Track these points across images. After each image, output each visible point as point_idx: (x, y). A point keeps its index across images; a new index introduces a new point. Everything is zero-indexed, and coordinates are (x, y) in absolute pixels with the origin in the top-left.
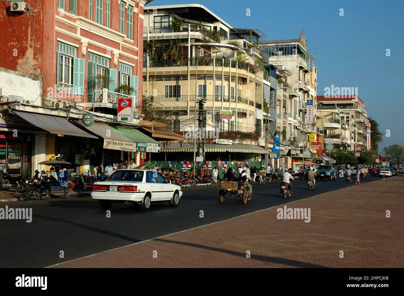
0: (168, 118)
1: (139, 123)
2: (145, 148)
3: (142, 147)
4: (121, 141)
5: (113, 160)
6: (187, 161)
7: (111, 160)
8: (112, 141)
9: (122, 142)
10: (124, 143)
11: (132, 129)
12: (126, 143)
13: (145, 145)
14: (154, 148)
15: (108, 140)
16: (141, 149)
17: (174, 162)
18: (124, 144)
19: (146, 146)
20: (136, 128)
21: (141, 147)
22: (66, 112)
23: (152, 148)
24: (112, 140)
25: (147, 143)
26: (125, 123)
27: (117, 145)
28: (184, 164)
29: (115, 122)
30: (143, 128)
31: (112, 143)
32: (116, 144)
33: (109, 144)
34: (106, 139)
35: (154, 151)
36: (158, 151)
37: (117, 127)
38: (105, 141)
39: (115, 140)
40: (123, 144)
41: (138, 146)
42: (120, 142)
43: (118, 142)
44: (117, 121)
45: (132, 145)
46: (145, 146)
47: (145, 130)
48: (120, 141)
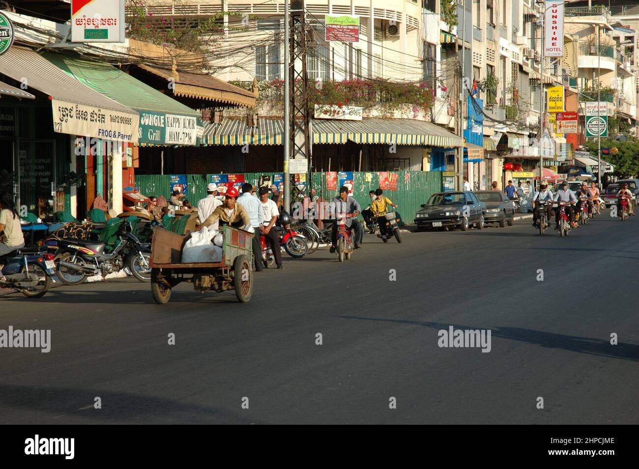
1: (129, 49)
2: (163, 131)
3: (154, 128)
4: (100, 107)
8: (74, 105)
9: (103, 112)
10: (107, 113)
12: (114, 113)
13: (162, 121)
14: (187, 131)
15: (64, 104)
16: (151, 134)
18: (107, 119)
19: (164, 123)
20: (117, 67)
21: (151, 127)
23: (181, 130)
24: (74, 102)
25: (167, 115)
26: (91, 47)
27: (89, 120)
29: (63, 45)
30: (143, 66)
31: (74, 113)
32: (82, 116)
33: (65, 118)
34: (58, 99)
35: (186, 142)
36: (198, 139)
37: (67, 62)
38: (55, 105)
39: (81, 103)
40: (103, 116)
41: (143, 123)
42: (96, 111)
43: (89, 110)
45: (128, 121)
46: (162, 126)
47: (150, 73)
48: (96, 106)
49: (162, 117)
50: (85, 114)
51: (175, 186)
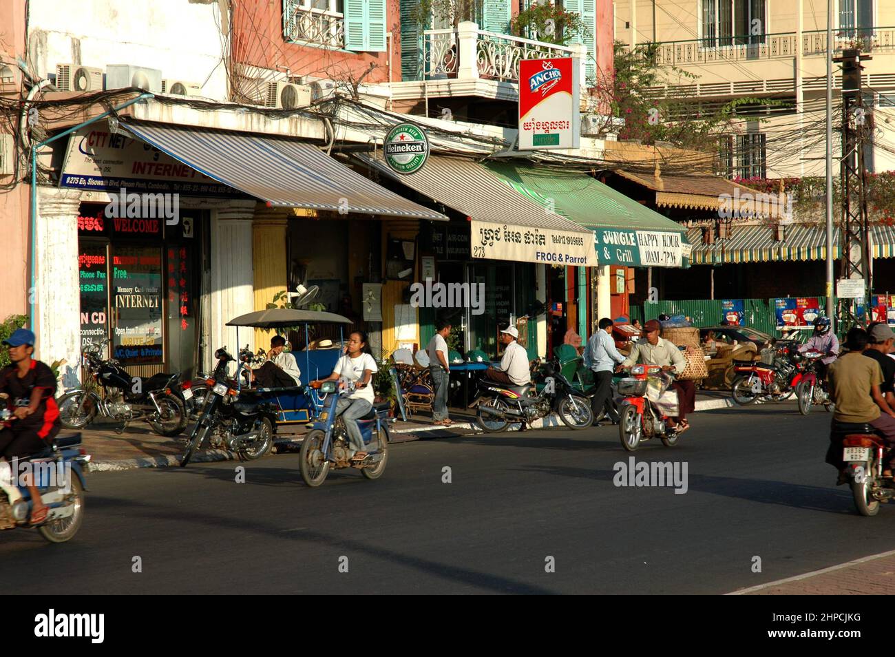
0: (717, 129)
1: (604, 153)
2: (635, 251)
3: (623, 248)
4: (537, 227)
5: (507, 303)
6: (801, 296)
7: (500, 303)
8: (501, 226)
9: (541, 232)
10: (548, 234)
11: (577, 177)
12: (557, 233)
13: (632, 239)
14: (669, 249)
15: (487, 226)
16: (620, 254)
17: (747, 301)
18: (549, 240)
19: (636, 241)
20: (591, 175)
21: (620, 246)
22: (320, 123)
23: (660, 249)
24: (501, 222)
25: (638, 232)
26: (548, 153)
27: (523, 241)
28: (788, 308)
29: (511, 153)
30: (620, 172)
31: (501, 235)
32: (515, 238)
33: (488, 242)
34: (480, 220)
35: (669, 263)
36: (684, 259)
37: (518, 170)
38: (475, 228)
39: (511, 223)
40: (543, 237)
41: (606, 241)
42: (532, 231)
43: (523, 230)
44: (516, 148)
45: (578, 242)
46: (634, 244)
47: (629, 180)
48: (531, 226)
49: (631, 235)
50: (518, 235)
51: (729, 313)
